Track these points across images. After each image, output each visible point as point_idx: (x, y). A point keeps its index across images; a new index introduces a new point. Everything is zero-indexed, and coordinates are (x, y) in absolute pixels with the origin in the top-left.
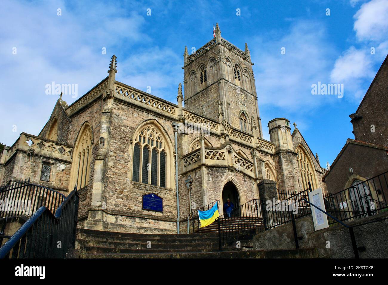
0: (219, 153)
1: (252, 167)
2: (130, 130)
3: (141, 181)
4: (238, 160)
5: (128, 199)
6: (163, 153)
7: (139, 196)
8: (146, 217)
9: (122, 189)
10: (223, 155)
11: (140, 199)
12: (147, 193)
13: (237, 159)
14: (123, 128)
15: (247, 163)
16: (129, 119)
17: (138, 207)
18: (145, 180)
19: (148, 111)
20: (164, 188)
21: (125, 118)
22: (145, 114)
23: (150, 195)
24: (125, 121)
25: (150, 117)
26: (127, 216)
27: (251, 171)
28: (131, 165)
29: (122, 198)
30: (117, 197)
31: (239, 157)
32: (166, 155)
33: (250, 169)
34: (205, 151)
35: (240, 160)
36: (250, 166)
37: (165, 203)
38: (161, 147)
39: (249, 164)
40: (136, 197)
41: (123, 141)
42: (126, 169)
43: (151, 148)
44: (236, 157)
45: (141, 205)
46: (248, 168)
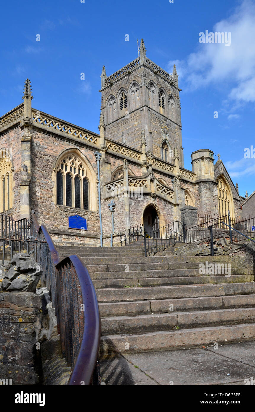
0: (141, 181)
1: (173, 194)
2: (52, 159)
3: (66, 204)
4: (160, 187)
5: (54, 220)
6: (86, 180)
7: (64, 217)
8: (72, 234)
9: (48, 212)
10: (146, 183)
11: (66, 220)
12: (71, 214)
13: (158, 186)
14: (44, 156)
15: (168, 190)
16: (50, 148)
17: (64, 226)
18: (69, 203)
19: (69, 140)
20: (87, 210)
21: (46, 147)
22: (66, 143)
23: (75, 216)
24: (46, 150)
25: (71, 146)
26: (54, 233)
27: (171, 197)
28: (54, 190)
29: (48, 219)
30: (44, 218)
31: (161, 185)
32: (89, 182)
33: (171, 196)
34: (129, 179)
35: (161, 188)
36: (171, 193)
37: (88, 223)
38: (83, 175)
39: (170, 191)
40: (62, 218)
41: (46, 169)
42: (51, 194)
43: (74, 176)
44: (158, 185)
45: (67, 224)
46: (168, 195)
